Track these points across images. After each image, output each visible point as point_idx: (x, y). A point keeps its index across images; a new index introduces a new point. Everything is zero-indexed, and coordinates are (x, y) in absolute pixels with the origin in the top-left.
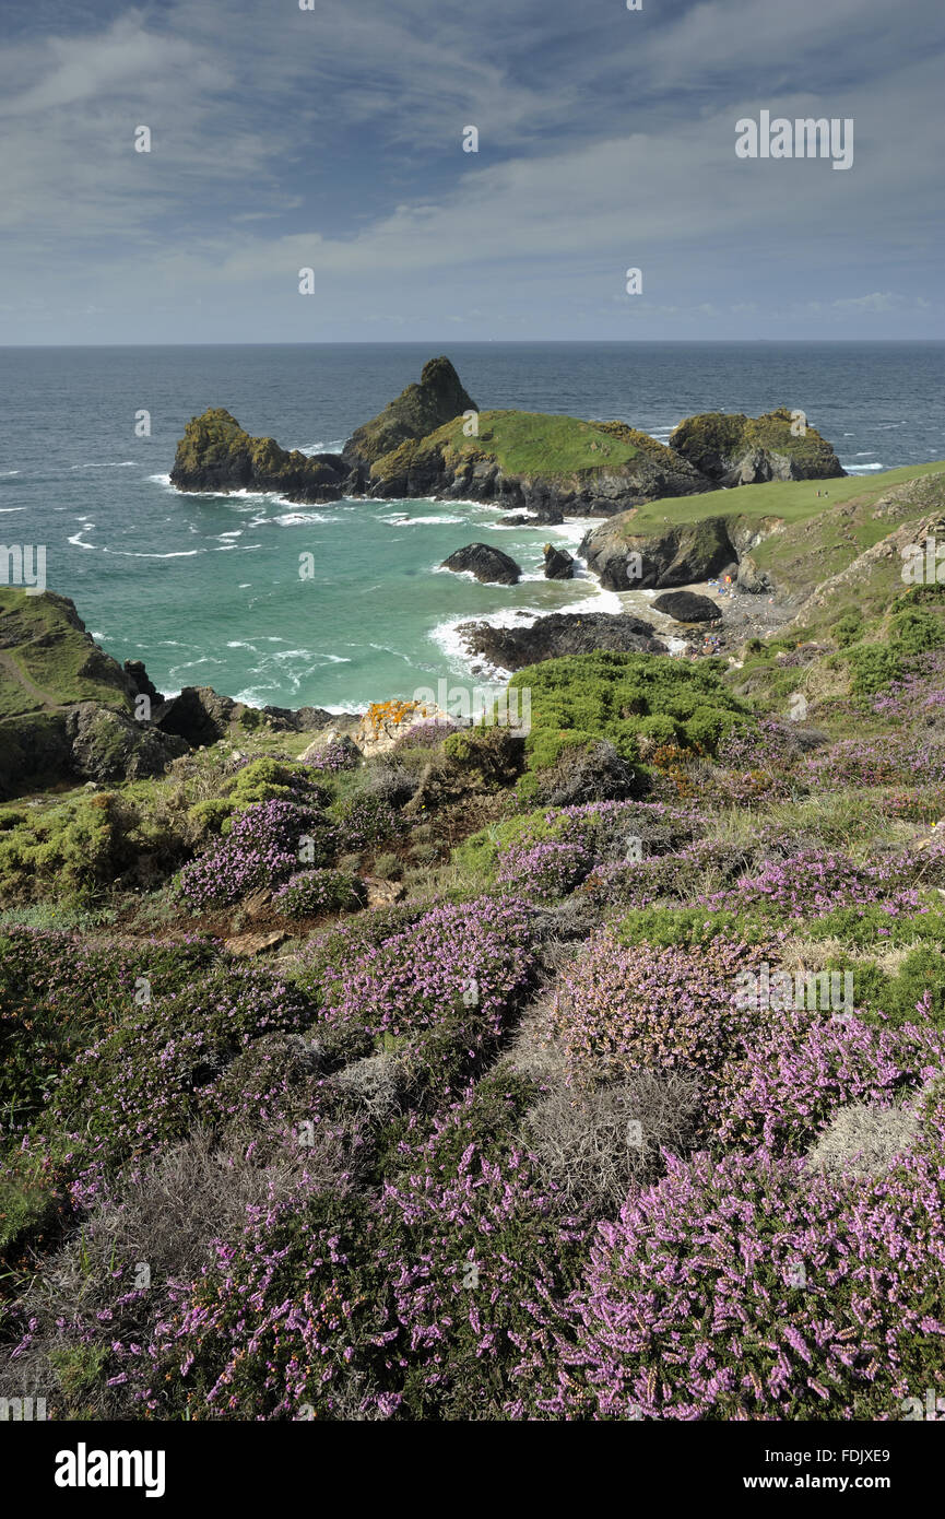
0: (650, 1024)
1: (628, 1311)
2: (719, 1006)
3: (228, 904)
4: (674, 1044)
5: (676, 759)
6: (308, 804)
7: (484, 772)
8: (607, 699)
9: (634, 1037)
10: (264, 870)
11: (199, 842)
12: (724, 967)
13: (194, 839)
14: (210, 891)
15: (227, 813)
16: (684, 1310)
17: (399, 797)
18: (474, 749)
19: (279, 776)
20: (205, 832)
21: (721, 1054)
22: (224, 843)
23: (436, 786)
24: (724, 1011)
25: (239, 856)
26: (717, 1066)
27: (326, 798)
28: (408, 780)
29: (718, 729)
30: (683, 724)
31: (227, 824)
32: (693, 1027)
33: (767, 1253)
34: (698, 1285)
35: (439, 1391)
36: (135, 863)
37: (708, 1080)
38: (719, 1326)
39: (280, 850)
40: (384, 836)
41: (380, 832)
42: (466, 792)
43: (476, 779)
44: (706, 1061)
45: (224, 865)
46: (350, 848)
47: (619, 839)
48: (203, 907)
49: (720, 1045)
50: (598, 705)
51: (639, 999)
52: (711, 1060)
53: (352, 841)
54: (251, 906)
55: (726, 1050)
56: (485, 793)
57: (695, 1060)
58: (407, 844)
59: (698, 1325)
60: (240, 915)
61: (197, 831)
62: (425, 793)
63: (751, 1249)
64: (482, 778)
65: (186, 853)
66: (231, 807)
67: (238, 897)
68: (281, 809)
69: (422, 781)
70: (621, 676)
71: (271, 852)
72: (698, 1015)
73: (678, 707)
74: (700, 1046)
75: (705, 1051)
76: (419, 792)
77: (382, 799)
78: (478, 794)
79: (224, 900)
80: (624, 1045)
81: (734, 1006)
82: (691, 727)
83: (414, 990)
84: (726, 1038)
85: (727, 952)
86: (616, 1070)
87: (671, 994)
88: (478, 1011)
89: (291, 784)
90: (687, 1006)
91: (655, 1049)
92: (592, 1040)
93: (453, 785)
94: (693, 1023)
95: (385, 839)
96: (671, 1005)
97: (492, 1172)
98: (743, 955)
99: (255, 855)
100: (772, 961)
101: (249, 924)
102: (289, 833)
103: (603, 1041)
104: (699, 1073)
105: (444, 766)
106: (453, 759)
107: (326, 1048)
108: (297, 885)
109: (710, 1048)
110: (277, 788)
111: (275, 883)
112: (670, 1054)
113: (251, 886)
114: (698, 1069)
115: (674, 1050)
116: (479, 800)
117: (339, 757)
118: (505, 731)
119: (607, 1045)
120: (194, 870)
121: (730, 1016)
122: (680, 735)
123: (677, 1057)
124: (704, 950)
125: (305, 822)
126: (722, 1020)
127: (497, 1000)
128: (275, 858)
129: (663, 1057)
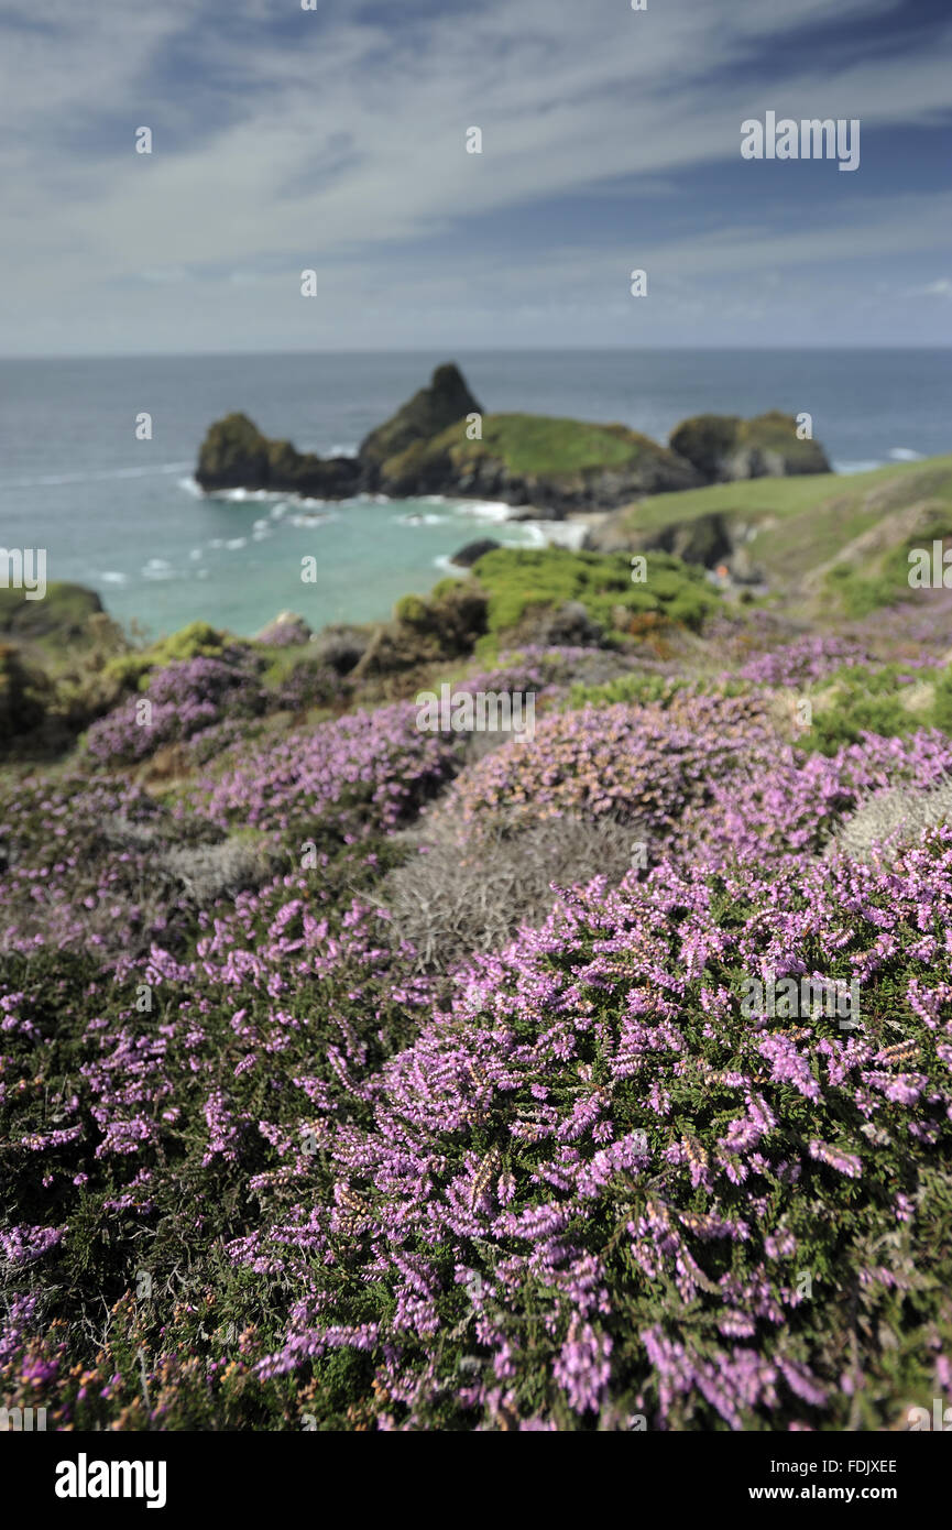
0: (581, 764)
1: (457, 1059)
2: (680, 751)
3: (136, 761)
4: (611, 784)
5: (654, 627)
6: (244, 669)
7: (440, 638)
8: (583, 579)
9: (557, 782)
10: (177, 722)
11: (114, 701)
12: (691, 718)
13: (107, 698)
14: (117, 746)
15: (146, 670)
16: (563, 1051)
17: (344, 662)
18: (430, 612)
19: (212, 639)
20: (119, 691)
21: (681, 800)
22: (139, 700)
23: (386, 650)
24: (688, 756)
26: (675, 813)
27: (263, 666)
28: (357, 646)
29: (704, 611)
30: (666, 604)
31: (144, 682)
32: (642, 768)
33: (729, 948)
34: (594, 1013)
35: (130, 1224)
36: (41, 725)
37: (661, 830)
38: (624, 1062)
39: (200, 702)
40: (324, 697)
41: (319, 692)
42: (421, 660)
43: (433, 647)
44: (658, 807)
46: (283, 706)
48: (108, 764)
49: (680, 789)
50: (572, 582)
51: (570, 741)
52: (665, 806)
53: (285, 701)
54: (160, 761)
55: (689, 797)
56: (441, 660)
57: (642, 803)
58: (349, 703)
59: (586, 1072)
60: (147, 769)
61: (111, 690)
62: (374, 658)
63: (699, 945)
64: (437, 643)
65: (103, 711)
66: (151, 665)
67: (149, 753)
68: (206, 667)
69: (371, 646)
71: (188, 705)
72: (649, 755)
73: (660, 590)
74: (649, 788)
75: (658, 793)
76: (367, 656)
77: (324, 663)
78: (433, 661)
79: (131, 755)
80: (544, 794)
81: (702, 748)
82: (675, 608)
83: (296, 789)
84: (689, 785)
85: (695, 706)
86: (531, 822)
87: (613, 734)
88: (369, 799)
89: (227, 650)
90: (635, 747)
91: (586, 791)
92: (499, 791)
93: (405, 650)
94: (642, 763)
95: (324, 701)
96: (614, 747)
97: (315, 930)
98: (716, 705)
99: (170, 708)
100: (754, 714)
101: (156, 776)
102: (212, 688)
103: (514, 792)
104: (648, 821)
105: (396, 631)
106: (406, 621)
107: (160, 838)
108: (212, 733)
109: (665, 791)
110: (208, 650)
111: (188, 737)
112: (606, 796)
113: (162, 738)
114: (647, 816)
115: (612, 792)
116: (434, 667)
117: (289, 634)
118: (461, 595)
119: (520, 796)
120: (103, 726)
121: (695, 760)
122: (662, 612)
123: (615, 799)
124: (665, 707)
125: (235, 682)
126: (684, 765)
127: (395, 788)
128: (190, 710)
129: (595, 801)
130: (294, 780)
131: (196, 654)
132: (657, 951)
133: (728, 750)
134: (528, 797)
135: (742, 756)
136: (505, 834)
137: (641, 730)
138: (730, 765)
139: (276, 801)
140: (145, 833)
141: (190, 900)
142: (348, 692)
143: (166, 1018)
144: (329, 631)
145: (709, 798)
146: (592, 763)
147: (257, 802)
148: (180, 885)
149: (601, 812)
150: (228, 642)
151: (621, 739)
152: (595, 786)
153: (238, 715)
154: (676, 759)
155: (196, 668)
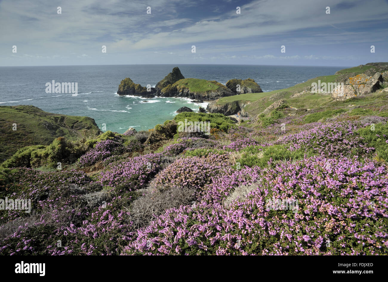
0: (181, 173)
2: (206, 169)
3: (91, 165)
4: (188, 178)
5: (216, 131)
6: (119, 142)
7: (166, 134)
9: (176, 178)
10: (101, 156)
11: (87, 150)
12: (211, 160)
13: (86, 149)
14: (86, 161)
15: (95, 143)
17: (143, 140)
18: (163, 128)
19: (112, 135)
20: (89, 148)
21: (204, 182)
22: (93, 150)
23: (153, 137)
24: (208, 171)
25: (96, 153)
26: (202, 185)
27: (123, 141)
28: (146, 136)
29: (228, 127)
30: (219, 126)
31: (94, 146)
32: (196, 174)
36: (69, 156)
37: (199, 190)
39: (107, 151)
40: (137, 149)
41: (136, 148)
42: (161, 139)
43: (164, 136)
44: (198, 184)
45: (91, 155)
46: (127, 151)
47: (196, 145)
48: (84, 166)
49: (204, 179)
51: (181, 167)
52: (200, 184)
53: (128, 150)
54: (96, 165)
55: (206, 181)
56: (166, 140)
57: (195, 183)
58: (143, 150)
60: (93, 167)
61: (86, 147)
62: (150, 139)
64: (165, 136)
65: (84, 153)
66: (96, 141)
67: (94, 163)
68: (110, 142)
69: (149, 136)
70: (204, 116)
71: (104, 151)
72: (198, 171)
73: (218, 122)
74: (197, 179)
75: (198, 181)
76: (148, 139)
77: (139, 141)
78: (164, 140)
79: (90, 163)
80: (172, 181)
81: (211, 168)
82: (221, 126)
83: (121, 175)
84: (207, 178)
85: (212, 157)
86: (168, 188)
87: (191, 166)
88: (137, 179)
89: (115, 137)
90: (195, 169)
91: (182, 180)
92: (163, 180)
93: (158, 137)
94: (196, 173)
95: (137, 150)
96: (190, 168)
97: (111, 218)
98: (217, 157)
99: (99, 152)
100: (226, 159)
101: (95, 169)
102: (110, 147)
103: (166, 180)
104: (196, 187)
105: (155, 133)
106: (157, 131)
107: (86, 189)
108: (109, 158)
109: (201, 180)
110: (110, 138)
111: (103, 159)
112: (186, 181)
113: (97, 160)
114: (195, 186)
115: (188, 180)
116: (164, 141)
117: (131, 133)
118: (171, 124)
119: (167, 181)
120: (84, 156)
121: (209, 172)
122: (218, 127)
123: (188, 182)
124: (206, 157)
125: (116, 145)
126: (206, 172)
127: (143, 176)
128: (104, 153)
129: (183, 183)
130: (122, 173)
131: (107, 139)
132: (171, 234)
133: (217, 169)
134: (169, 181)
135: (220, 170)
136: (161, 191)
137: (197, 164)
138: (217, 173)
139: (116, 179)
140: (81, 188)
141: (88, 207)
142: (143, 147)
143: (67, 244)
144: (140, 133)
145: (211, 181)
146: (184, 173)
147: (111, 180)
148: (86, 203)
149: (184, 186)
150: (116, 135)
151: (193, 166)
152: (183, 179)
153: (116, 154)
154: (205, 171)
155: (107, 142)
